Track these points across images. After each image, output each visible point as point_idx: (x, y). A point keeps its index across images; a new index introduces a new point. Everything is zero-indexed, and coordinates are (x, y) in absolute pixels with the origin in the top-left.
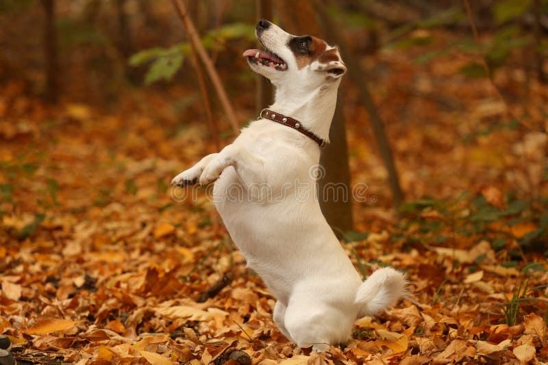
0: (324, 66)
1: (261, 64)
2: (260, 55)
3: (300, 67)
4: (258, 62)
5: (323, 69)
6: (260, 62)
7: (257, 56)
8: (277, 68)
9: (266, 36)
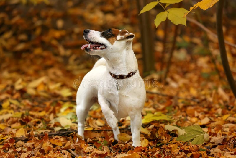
0: (123, 36)
1: (93, 50)
2: (90, 46)
3: (112, 43)
4: (91, 49)
5: (123, 38)
6: (92, 49)
7: (89, 47)
8: (101, 49)
9: (90, 36)
